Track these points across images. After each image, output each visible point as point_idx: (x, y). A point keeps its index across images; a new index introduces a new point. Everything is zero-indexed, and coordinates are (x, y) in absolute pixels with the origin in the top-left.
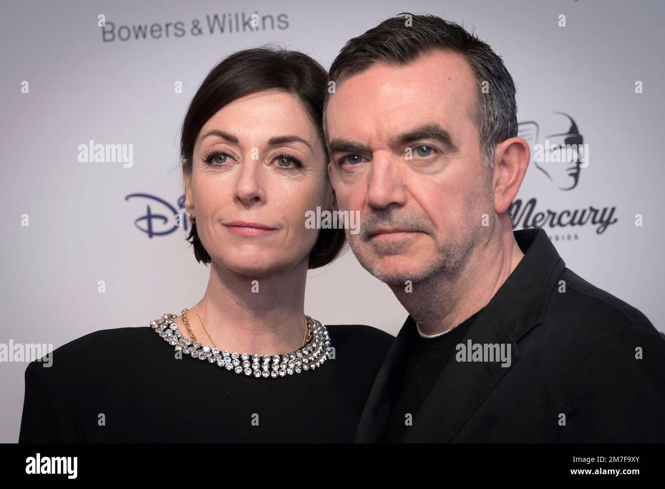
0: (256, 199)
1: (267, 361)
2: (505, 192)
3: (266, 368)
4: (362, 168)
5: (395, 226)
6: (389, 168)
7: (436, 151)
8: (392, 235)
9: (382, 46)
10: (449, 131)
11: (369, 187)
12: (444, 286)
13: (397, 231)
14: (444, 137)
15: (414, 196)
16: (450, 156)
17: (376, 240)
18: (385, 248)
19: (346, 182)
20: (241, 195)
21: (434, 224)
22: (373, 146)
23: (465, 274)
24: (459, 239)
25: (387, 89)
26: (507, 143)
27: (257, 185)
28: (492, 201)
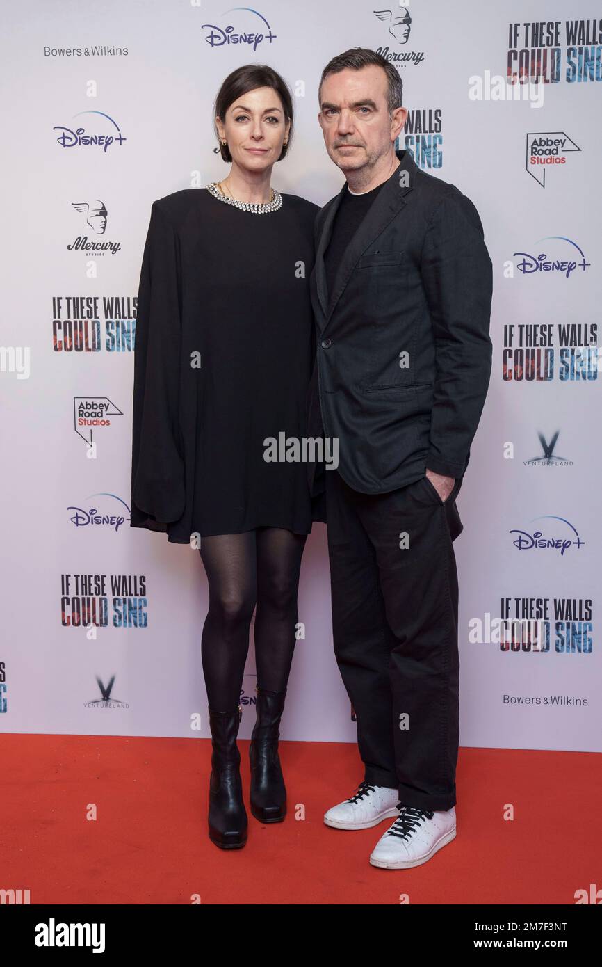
0: (261, 138)
1: (256, 206)
2: (395, 132)
3: (256, 209)
4: (336, 116)
5: (348, 144)
6: (348, 117)
7: (369, 110)
8: (348, 147)
9: (349, 62)
10: (375, 102)
11: (339, 125)
12: (367, 171)
13: (349, 146)
14: (373, 105)
15: (358, 130)
16: (375, 113)
17: (340, 149)
18: (344, 153)
19: (328, 122)
20: (255, 136)
21: (365, 143)
22: (342, 106)
23: (376, 166)
24: (376, 151)
25: (350, 82)
26: (398, 109)
27: (262, 132)
28: (390, 135)
